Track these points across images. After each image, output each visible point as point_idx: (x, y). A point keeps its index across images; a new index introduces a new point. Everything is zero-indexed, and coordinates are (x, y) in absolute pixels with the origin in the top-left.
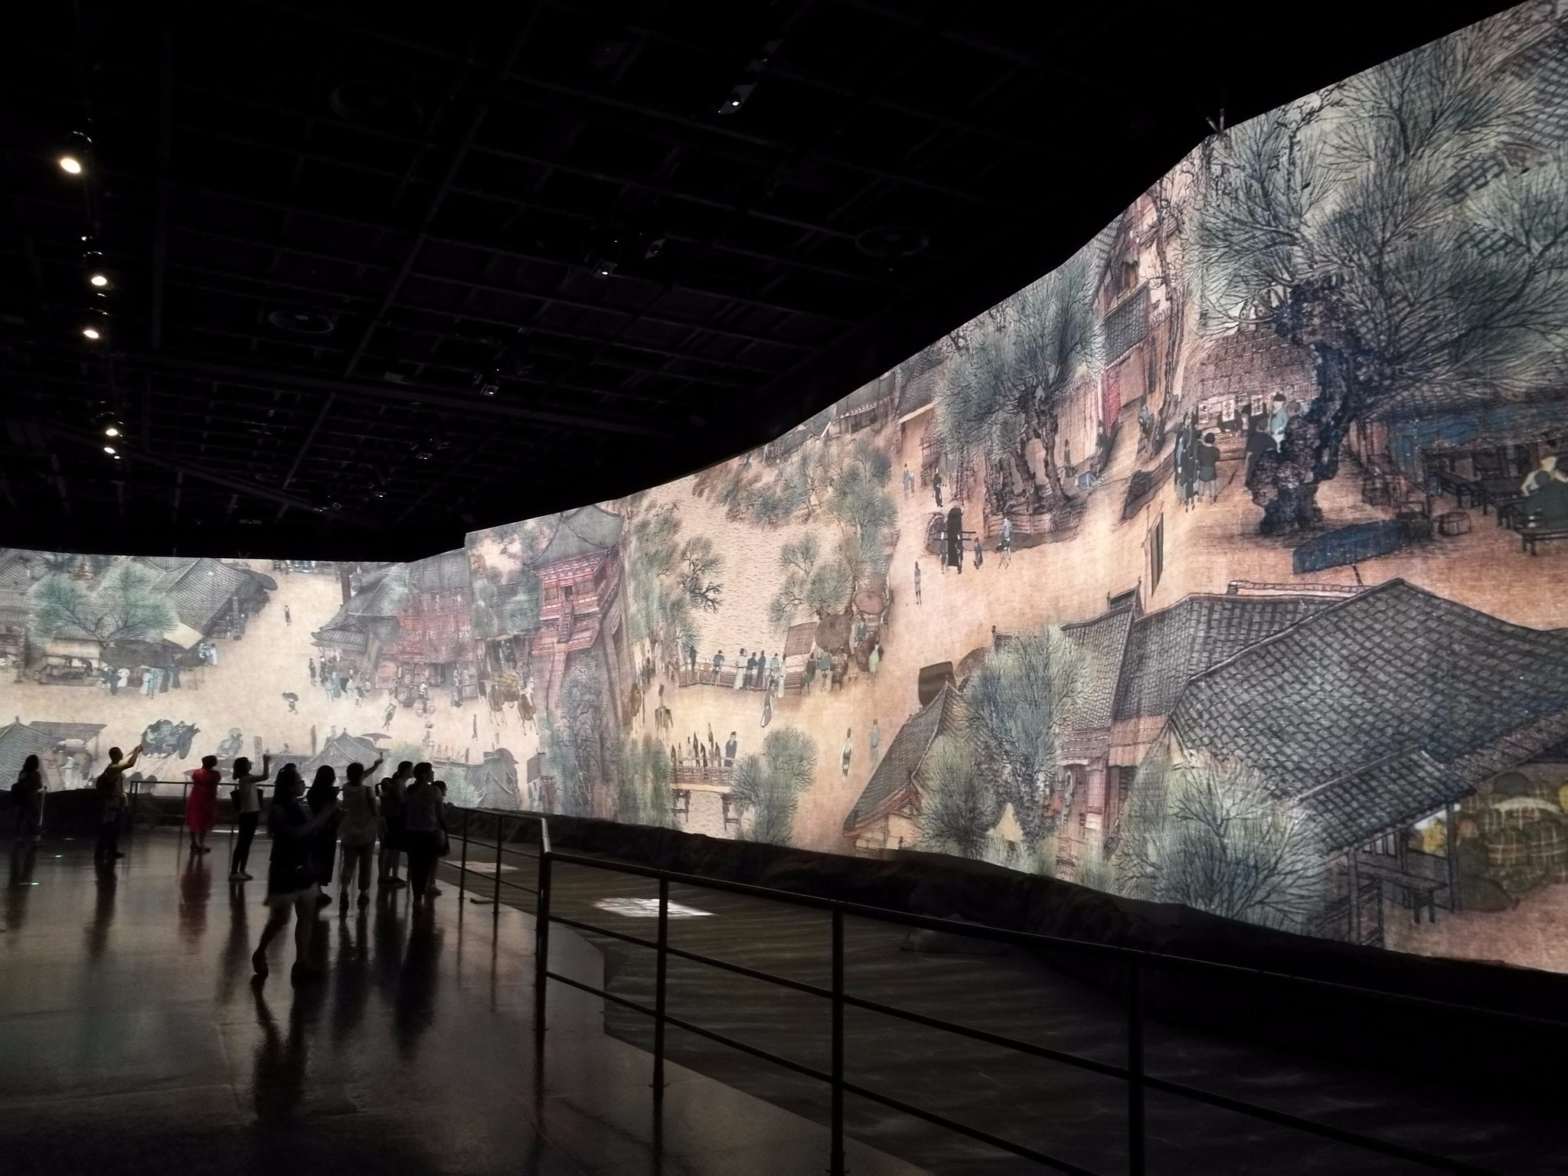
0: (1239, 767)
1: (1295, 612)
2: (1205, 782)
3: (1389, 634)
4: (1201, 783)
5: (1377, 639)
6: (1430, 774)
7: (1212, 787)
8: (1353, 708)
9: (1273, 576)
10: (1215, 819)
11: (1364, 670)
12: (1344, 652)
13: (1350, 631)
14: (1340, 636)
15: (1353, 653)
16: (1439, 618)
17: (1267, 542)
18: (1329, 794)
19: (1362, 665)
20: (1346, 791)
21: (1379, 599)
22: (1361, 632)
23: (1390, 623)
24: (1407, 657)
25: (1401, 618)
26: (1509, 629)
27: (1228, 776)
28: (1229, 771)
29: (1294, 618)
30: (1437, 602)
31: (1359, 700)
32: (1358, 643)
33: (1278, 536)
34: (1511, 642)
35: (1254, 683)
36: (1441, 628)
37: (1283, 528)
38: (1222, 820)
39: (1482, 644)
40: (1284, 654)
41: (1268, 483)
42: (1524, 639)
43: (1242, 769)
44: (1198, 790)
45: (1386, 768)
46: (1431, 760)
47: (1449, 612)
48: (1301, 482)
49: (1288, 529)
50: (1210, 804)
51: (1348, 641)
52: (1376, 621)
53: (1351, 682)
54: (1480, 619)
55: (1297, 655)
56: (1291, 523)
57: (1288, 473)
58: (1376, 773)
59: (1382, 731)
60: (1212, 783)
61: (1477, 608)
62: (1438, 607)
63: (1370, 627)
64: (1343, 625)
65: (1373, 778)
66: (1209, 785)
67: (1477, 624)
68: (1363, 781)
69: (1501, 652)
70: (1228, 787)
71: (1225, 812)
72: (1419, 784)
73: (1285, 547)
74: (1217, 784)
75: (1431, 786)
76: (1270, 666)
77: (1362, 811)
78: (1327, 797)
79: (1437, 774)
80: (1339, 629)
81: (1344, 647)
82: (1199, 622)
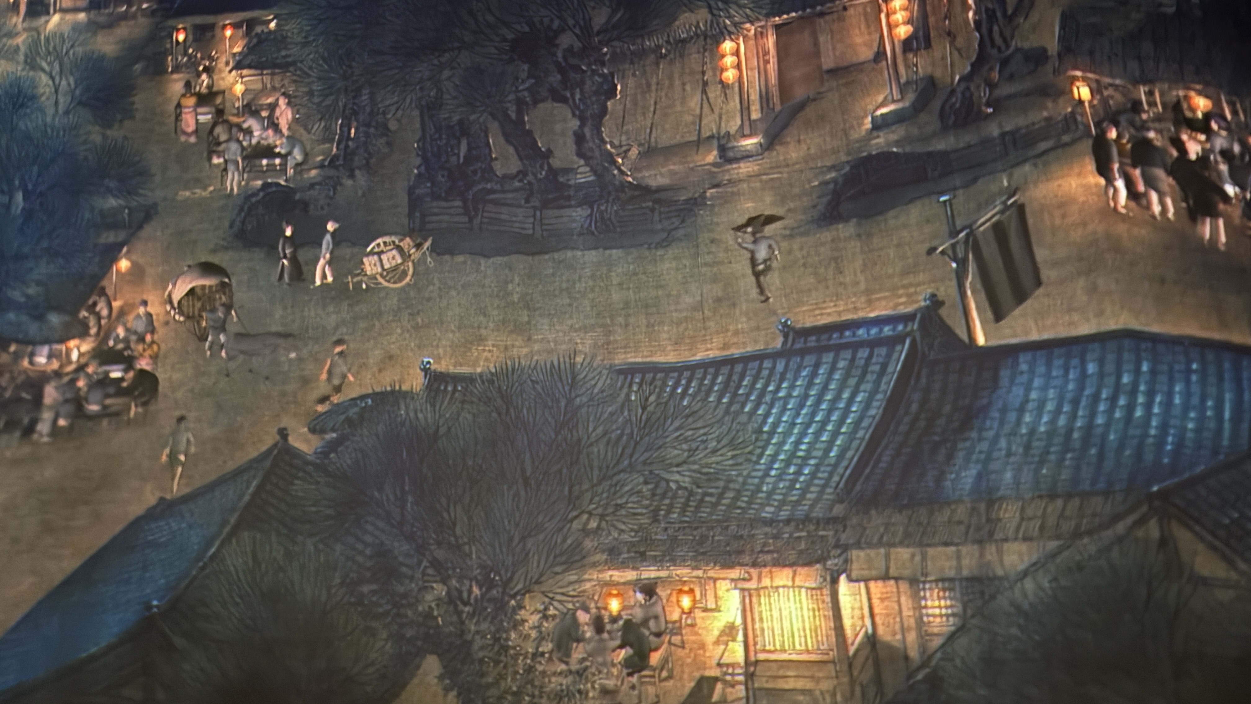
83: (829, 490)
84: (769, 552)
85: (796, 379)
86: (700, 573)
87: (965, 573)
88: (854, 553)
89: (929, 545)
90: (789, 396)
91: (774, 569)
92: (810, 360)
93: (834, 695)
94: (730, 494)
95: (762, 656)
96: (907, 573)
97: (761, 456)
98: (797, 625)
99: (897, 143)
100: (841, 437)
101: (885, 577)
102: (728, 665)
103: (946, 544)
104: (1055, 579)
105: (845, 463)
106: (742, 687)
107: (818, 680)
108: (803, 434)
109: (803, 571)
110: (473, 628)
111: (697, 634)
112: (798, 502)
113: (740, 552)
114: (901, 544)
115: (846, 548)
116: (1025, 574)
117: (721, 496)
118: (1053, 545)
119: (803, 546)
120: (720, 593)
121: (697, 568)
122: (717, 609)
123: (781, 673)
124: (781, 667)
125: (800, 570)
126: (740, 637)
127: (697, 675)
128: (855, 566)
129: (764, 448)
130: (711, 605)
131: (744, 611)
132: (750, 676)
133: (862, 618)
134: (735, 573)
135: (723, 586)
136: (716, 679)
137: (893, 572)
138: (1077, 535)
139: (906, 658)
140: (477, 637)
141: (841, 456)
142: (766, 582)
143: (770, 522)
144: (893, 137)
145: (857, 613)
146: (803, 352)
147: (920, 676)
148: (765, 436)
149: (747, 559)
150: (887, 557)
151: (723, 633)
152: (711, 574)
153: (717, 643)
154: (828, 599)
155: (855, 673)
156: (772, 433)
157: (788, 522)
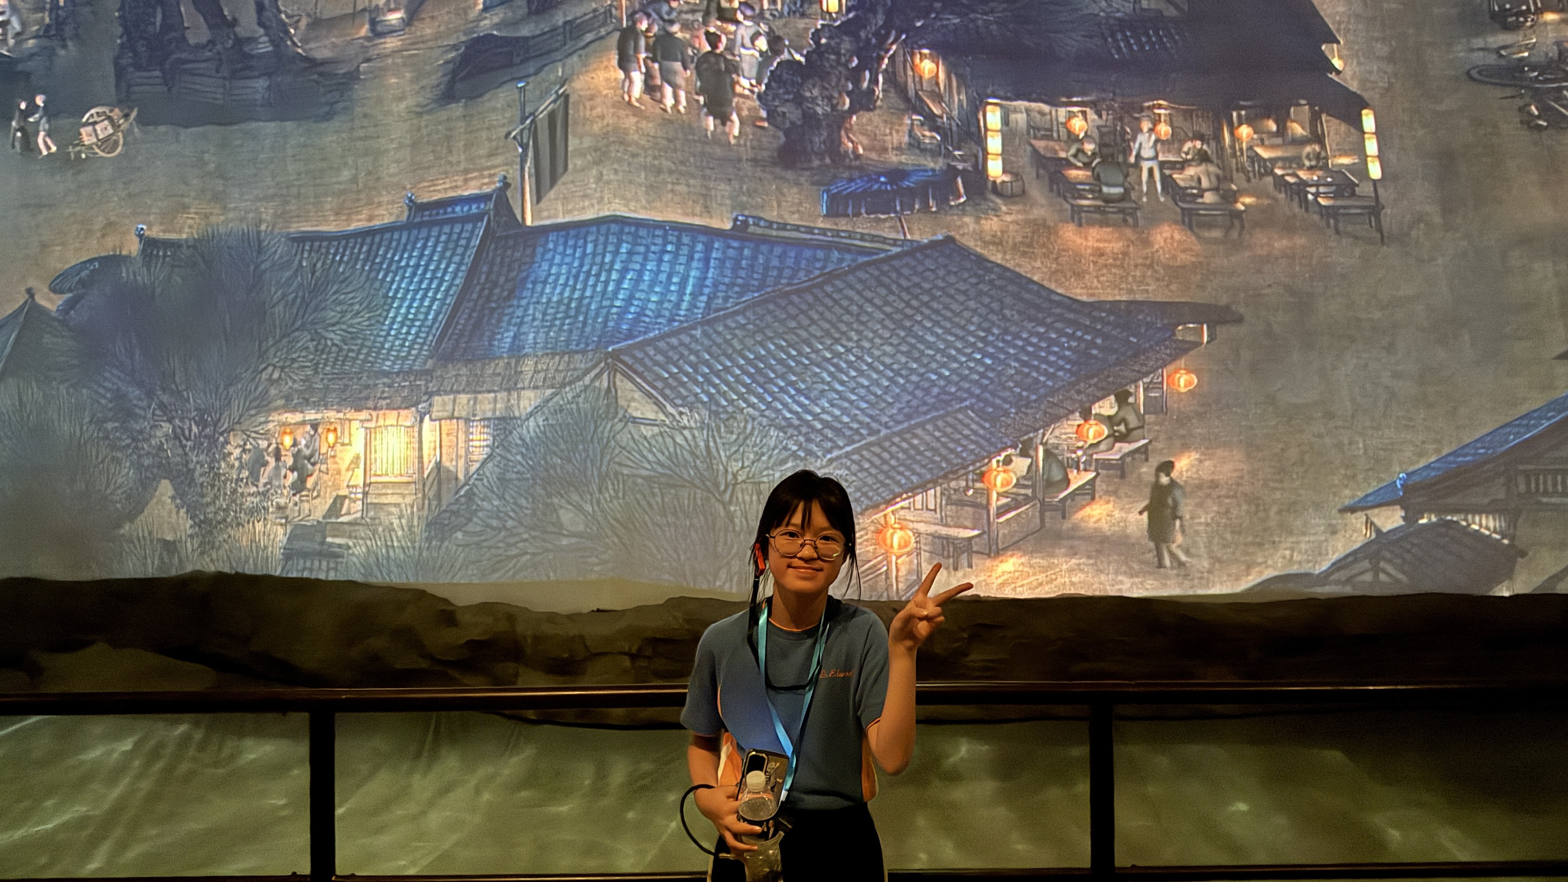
0: (749, 427)
1: (826, 260)
2: (702, 444)
3: (939, 293)
4: (697, 446)
5: (926, 298)
6: (975, 433)
7: (714, 450)
8: (895, 366)
9: (796, 216)
10: (717, 485)
11: (909, 330)
12: (888, 309)
13: (894, 287)
14: (883, 291)
15: (897, 311)
16: (991, 282)
17: (790, 175)
18: (864, 453)
19: (908, 324)
20: (885, 450)
21: (927, 256)
22: (907, 290)
23: (941, 284)
24: (957, 320)
25: (952, 279)
26: (1057, 298)
27: (734, 437)
28: (736, 431)
29: (824, 267)
30: (989, 265)
31: (904, 360)
32: (903, 300)
33: (805, 169)
34: (1058, 311)
35: (771, 335)
36: (992, 292)
37: (810, 161)
38: (727, 486)
39: (1032, 312)
40: (811, 306)
41: (787, 101)
42: (1070, 310)
43: (753, 428)
44: (692, 453)
45: (929, 427)
46: (977, 419)
47: (1000, 277)
48: (834, 108)
49: (816, 163)
50: (710, 467)
51: (891, 298)
52: (925, 279)
53: (895, 341)
54: (1031, 286)
55: (829, 309)
56: (821, 155)
57: (816, 92)
58: (919, 431)
59: (927, 391)
60: (712, 444)
61: (1029, 275)
62: (989, 270)
63: (917, 285)
64: (886, 280)
65: (916, 436)
66: (708, 447)
67: (1029, 291)
68: (904, 440)
69: (1049, 320)
70: (734, 449)
71: (730, 477)
72: (964, 442)
73: (813, 184)
74: (720, 446)
75: (975, 442)
76: (794, 318)
77: (901, 469)
78: (862, 456)
79: (981, 432)
80: (881, 284)
81: (887, 303)
82: (691, 258)
83: (426, 348)
84: (385, 398)
85: (413, 251)
86: (341, 415)
87: (498, 414)
88: (437, 399)
89: (480, 392)
90: (408, 265)
91: (387, 412)
92: (424, 233)
93: (412, 507)
94: (365, 351)
95: (373, 479)
96: (464, 414)
97: (386, 318)
98: (397, 456)
99: (497, 26)
100: (437, 303)
101: (451, 418)
102: (353, 487)
103: (489, 392)
104: (547, 419)
105: (437, 325)
106: (360, 503)
107: (403, 496)
108: (413, 300)
109: (403, 412)
110: (194, 459)
111: (336, 463)
112: (405, 358)
113: (367, 398)
114: (463, 391)
115: (431, 395)
116: (531, 414)
117: (359, 353)
118: (549, 392)
119: (405, 393)
120: (353, 431)
121: (339, 411)
122: (350, 444)
123: (384, 491)
124: (384, 487)
125: (402, 412)
126: (362, 466)
127: (334, 494)
128: (435, 409)
129: (388, 311)
130: (346, 441)
131: (366, 444)
132: (365, 494)
133: (435, 449)
134: (364, 415)
135: (355, 425)
136: (345, 497)
137: (456, 414)
138: (563, 385)
139: (457, 479)
140: (198, 467)
141: (435, 319)
142: (381, 422)
143: (387, 374)
144: (496, 20)
145: (432, 445)
146: (420, 226)
147: (462, 493)
148: (389, 301)
149: (370, 404)
150: (454, 401)
151: (352, 462)
152: (348, 416)
153: (348, 470)
154: (416, 435)
155: (426, 490)
156: (394, 298)
157: (398, 374)
